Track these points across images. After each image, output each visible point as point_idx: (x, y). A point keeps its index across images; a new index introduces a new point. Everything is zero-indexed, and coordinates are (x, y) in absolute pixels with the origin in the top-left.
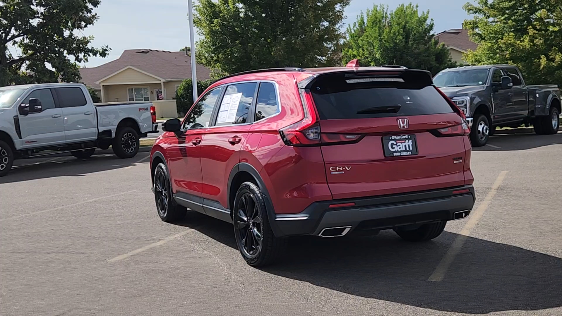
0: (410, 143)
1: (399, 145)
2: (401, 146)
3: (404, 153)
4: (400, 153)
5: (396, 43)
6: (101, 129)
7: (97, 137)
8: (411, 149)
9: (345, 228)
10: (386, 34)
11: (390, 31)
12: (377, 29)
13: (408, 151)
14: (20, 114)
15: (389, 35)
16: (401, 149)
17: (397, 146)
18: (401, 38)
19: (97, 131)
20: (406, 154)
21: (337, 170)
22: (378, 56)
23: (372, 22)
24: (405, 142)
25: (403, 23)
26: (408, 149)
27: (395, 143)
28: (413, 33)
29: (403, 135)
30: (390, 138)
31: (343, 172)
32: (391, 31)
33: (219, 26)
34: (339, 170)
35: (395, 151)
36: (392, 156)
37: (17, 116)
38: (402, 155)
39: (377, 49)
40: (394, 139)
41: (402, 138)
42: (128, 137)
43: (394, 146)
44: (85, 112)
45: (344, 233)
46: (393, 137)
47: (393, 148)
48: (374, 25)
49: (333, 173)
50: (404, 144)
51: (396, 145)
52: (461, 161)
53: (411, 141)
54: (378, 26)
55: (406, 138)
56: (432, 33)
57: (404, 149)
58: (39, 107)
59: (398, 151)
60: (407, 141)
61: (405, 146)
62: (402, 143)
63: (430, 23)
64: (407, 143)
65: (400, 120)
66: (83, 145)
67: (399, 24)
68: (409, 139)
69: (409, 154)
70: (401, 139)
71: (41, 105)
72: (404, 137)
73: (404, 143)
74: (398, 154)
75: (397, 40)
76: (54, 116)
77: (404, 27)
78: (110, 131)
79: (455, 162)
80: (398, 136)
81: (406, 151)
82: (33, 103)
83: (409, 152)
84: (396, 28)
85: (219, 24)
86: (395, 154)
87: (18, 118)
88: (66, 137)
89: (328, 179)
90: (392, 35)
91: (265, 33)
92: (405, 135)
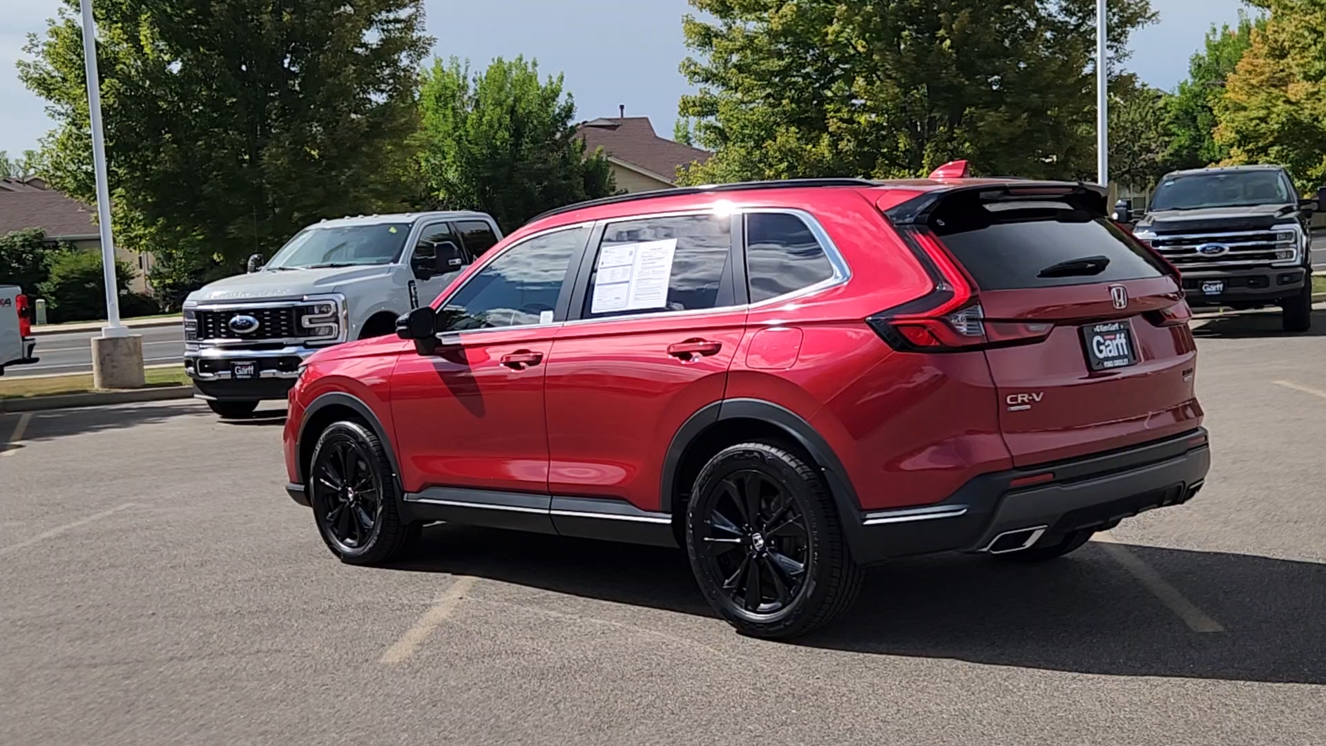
0: (1123, 340)
1: (1109, 345)
2: (1112, 347)
3: (1119, 361)
4: (1113, 361)
5: (496, 147)
8: (1127, 352)
9: (1033, 531)
10: (472, 125)
11: (481, 119)
12: (449, 113)
13: (1122, 358)
15: (479, 127)
16: (1113, 353)
17: (1106, 347)
18: (507, 135)
20: (1120, 364)
21: (1019, 401)
22: (452, 175)
23: (436, 97)
25: (510, 101)
27: (1102, 341)
28: (531, 125)
29: (1112, 324)
30: (1095, 330)
31: (1028, 407)
32: (483, 119)
33: (116, 97)
34: (1023, 403)
35: (1105, 357)
36: (1102, 367)
38: (1115, 365)
39: (453, 159)
40: (1100, 332)
43: (1101, 347)
45: (1029, 544)
46: (1098, 328)
48: (440, 104)
49: (1013, 408)
50: (1114, 343)
51: (1104, 344)
53: (1123, 335)
54: (450, 106)
55: (1116, 330)
56: (570, 123)
57: (1117, 353)
59: (1109, 358)
60: (1118, 335)
61: (1117, 346)
62: (1110, 340)
63: (567, 103)
64: (1118, 340)
65: (1115, 289)
67: (499, 103)
68: (1120, 332)
70: (1109, 331)
72: (1114, 328)
73: (1115, 339)
74: (1110, 364)
75: (497, 140)
77: (512, 111)
80: (1106, 325)
81: (1120, 356)
84: (491, 113)
85: (114, 91)
86: (1106, 364)
89: (1001, 422)
90: (484, 128)
91: (236, 116)
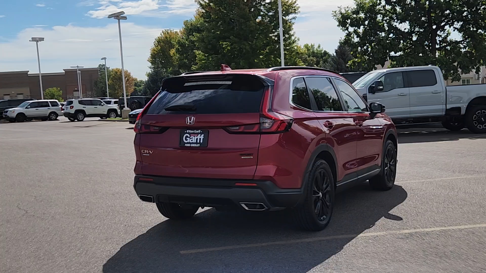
0: (202, 137)
1: (192, 138)
2: (194, 139)
3: (194, 145)
4: (191, 144)
6: (449, 107)
7: (444, 113)
8: (201, 142)
13: (198, 143)
14: (369, 93)
16: (193, 141)
17: (190, 139)
19: (445, 108)
20: (195, 146)
21: (145, 152)
24: (198, 136)
26: (198, 142)
27: (189, 136)
29: (197, 130)
30: (185, 132)
35: (188, 142)
36: (184, 146)
37: (366, 94)
38: (191, 146)
40: (189, 133)
41: (196, 132)
42: (481, 114)
43: (187, 139)
44: (432, 91)
46: (188, 131)
47: (186, 140)
49: (144, 155)
50: (196, 138)
51: (189, 137)
52: (252, 157)
53: (203, 135)
55: (198, 133)
57: (195, 142)
58: (381, 87)
59: (190, 143)
60: (200, 135)
61: (197, 139)
62: (194, 136)
64: (199, 137)
65: (188, 117)
66: (430, 120)
68: (201, 134)
69: (198, 146)
70: (194, 133)
71: (382, 86)
72: (197, 132)
73: (196, 136)
74: (189, 145)
76: (399, 95)
78: (459, 109)
79: (242, 157)
80: (192, 130)
81: (196, 143)
82: (379, 83)
83: (198, 145)
86: (186, 145)
87: (366, 96)
88: (410, 112)
92: (198, 130)
